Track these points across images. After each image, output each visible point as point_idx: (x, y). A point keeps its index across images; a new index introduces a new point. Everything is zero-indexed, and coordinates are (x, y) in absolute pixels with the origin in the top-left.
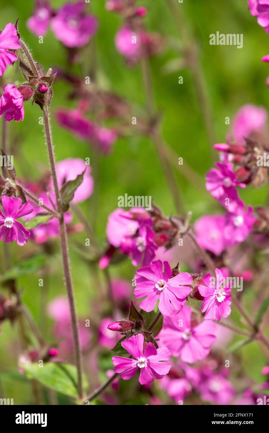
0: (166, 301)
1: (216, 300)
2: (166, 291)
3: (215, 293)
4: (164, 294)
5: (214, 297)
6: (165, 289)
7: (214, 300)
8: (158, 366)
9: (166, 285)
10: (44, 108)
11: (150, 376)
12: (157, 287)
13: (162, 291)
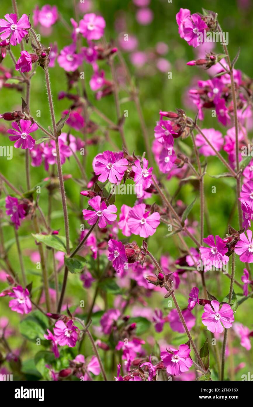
0: (113, 175)
1: (143, 176)
2: (113, 170)
3: (142, 172)
4: (112, 172)
5: (142, 174)
6: (113, 168)
7: (141, 176)
8: (110, 216)
9: (113, 166)
10: (45, 68)
11: (105, 222)
12: (108, 167)
13: (110, 169)
